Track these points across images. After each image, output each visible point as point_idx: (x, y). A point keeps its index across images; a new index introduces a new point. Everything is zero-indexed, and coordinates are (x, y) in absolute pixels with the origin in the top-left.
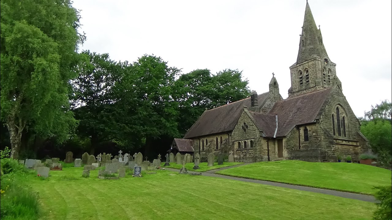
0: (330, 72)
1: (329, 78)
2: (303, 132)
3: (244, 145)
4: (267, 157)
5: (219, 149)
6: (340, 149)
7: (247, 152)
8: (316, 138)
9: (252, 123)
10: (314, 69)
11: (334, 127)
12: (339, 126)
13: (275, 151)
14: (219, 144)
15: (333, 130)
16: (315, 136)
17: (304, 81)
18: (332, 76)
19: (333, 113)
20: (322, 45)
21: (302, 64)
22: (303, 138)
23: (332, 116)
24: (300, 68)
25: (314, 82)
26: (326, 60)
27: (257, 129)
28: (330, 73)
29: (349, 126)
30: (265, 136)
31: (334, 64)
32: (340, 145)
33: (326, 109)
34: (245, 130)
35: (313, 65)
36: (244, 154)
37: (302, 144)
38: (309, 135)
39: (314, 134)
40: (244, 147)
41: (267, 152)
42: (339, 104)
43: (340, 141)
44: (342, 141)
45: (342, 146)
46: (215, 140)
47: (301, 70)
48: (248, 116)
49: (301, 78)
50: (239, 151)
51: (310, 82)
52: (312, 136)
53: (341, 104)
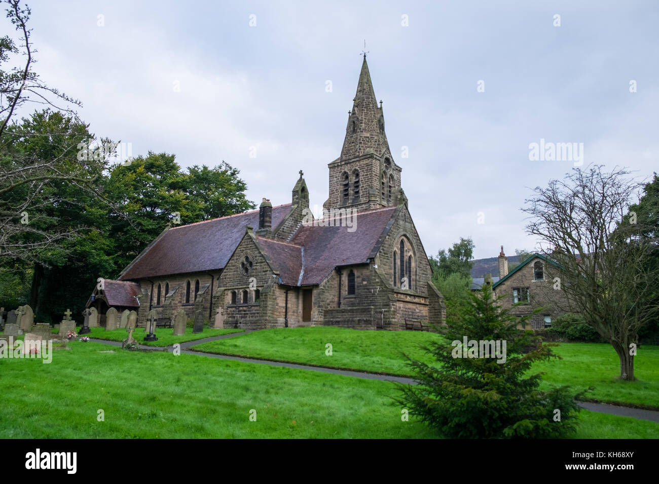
0: (391, 180)
1: (390, 191)
2: (347, 278)
3: (242, 298)
4: (284, 319)
5: (191, 302)
6: (402, 309)
7: (249, 311)
8: (368, 289)
9: (261, 258)
10: (369, 173)
11: (395, 273)
12: (402, 270)
13: (297, 310)
14: (193, 294)
15: (393, 277)
16: (366, 285)
17: (351, 192)
18: (395, 187)
19: (395, 249)
20: (383, 134)
21: (350, 161)
22: (347, 289)
23: (393, 253)
24: (347, 169)
25: (366, 194)
26: (388, 161)
27: (269, 269)
28: (391, 182)
29: (416, 271)
30: (283, 283)
31: (398, 169)
32: (402, 302)
33: (386, 241)
34: (247, 270)
35: (368, 165)
36: (241, 314)
37: (345, 298)
38: (356, 284)
39: (365, 283)
40: (242, 302)
41: (284, 310)
42: (405, 235)
43: (402, 296)
44: (405, 296)
45: (405, 303)
46: (185, 285)
47: (347, 171)
48: (253, 245)
49: (346, 185)
50: (233, 309)
51: (361, 194)
52: (361, 286)
53: (408, 235)
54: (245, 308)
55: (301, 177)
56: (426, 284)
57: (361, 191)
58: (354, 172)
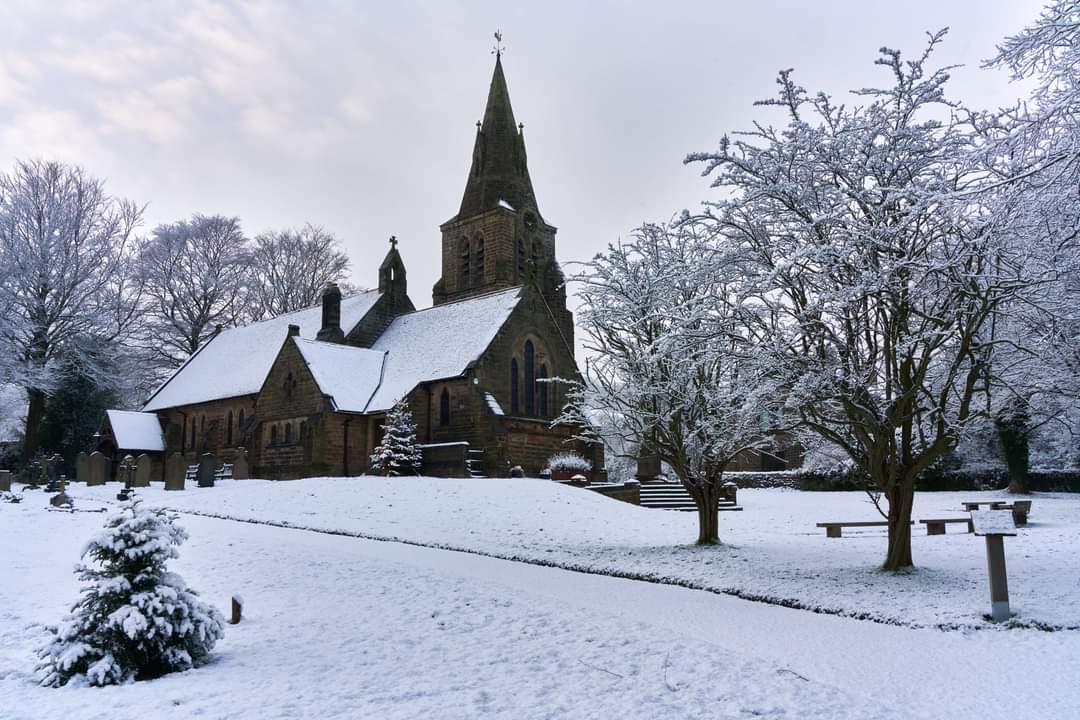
0: (537, 247)
1: (535, 264)
2: (439, 401)
3: (284, 435)
4: (343, 465)
5: (233, 442)
7: (293, 452)
8: (466, 416)
9: (306, 373)
12: (529, 386)
13: (366, 451)
14: (235, 430)
15: (510, 397)
16: (463, 410)
17: (471, 267)
18: (543, 257)
19: (515, 354)
21: (471, 219)
22: (439, 416)
24: (466, 232)
26: (530, 217)
27: (317, 390)
29: (555, 388)
30: (337, 410)
31: (550, 229)
34: (288, 392)
35: (496, 225)
36: (282, 458)
37: (435, 431)
38: (451, 409)
39: (462, 407)
40: (284, 440)
41: (342, 452)
42: (535, 333)
43: (529, 425)
46: (226, 417)
47: (467, 236)
48: (298, 354)
49: (467, 257)
50: (273, 451)
51: (486, 269)
52: (456, 412)
53: (539, 332)
54: (287, 449)
55: (393, 246)
57: (485, 266)
58: (476, 237)
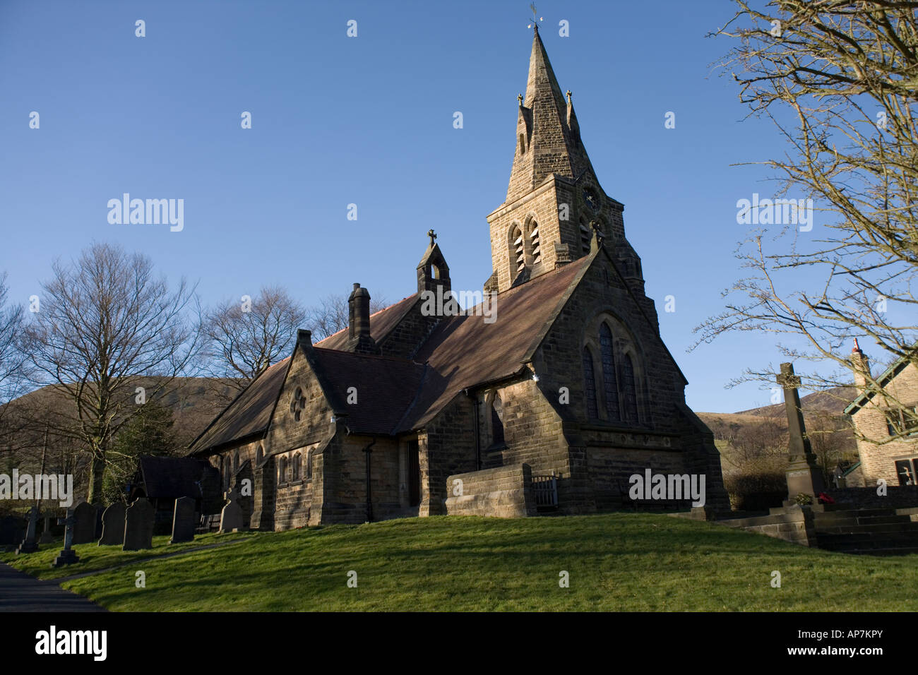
0: (603, 226)
4: (365, 505)
8: (526, 427)
10: (552, 216)
11: (592, 389)
13: (398, 485)
16: (522, 421)
19: (588, 340)
22: (490, 431)
24: (517, 217)
25: (552, 254)
26: (591, 192)
31: (617, 205)
33: (561, 324)
35: (549, 202)
37: (487, 452)
39: (520, 415)
42: (612, 313)
44: (620, 435)
47: (517, 221)
53: (616, 311)
55: (433, 243)
56: (673, 408)
57: (542, 252)
58: (528, 221)
